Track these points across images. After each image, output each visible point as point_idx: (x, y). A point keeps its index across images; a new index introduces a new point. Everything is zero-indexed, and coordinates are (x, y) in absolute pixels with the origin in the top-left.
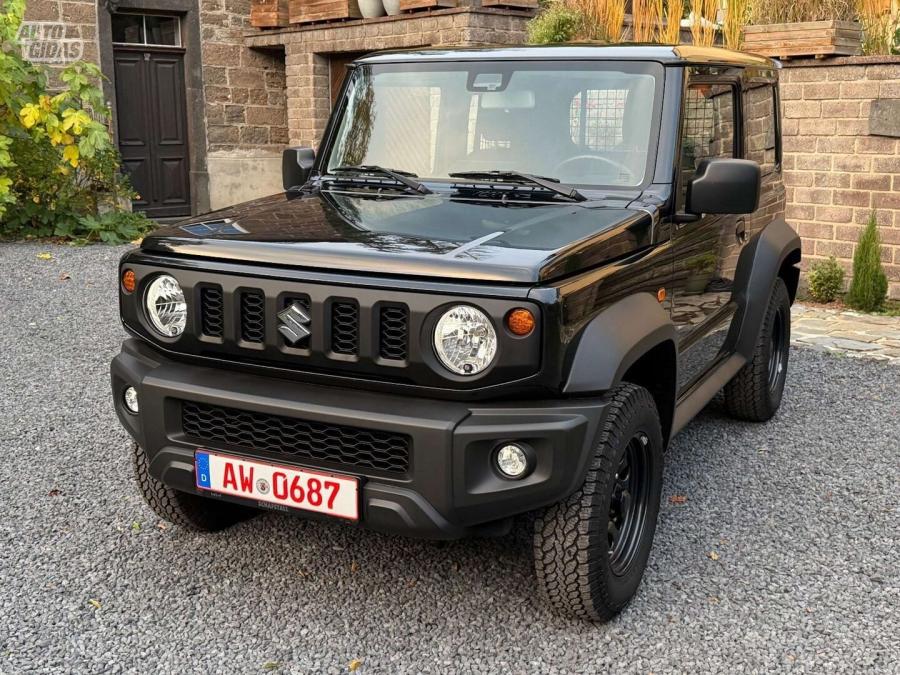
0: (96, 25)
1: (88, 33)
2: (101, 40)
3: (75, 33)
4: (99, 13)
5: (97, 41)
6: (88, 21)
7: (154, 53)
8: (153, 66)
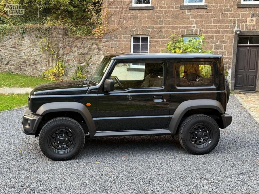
0: (233, 40)
1: (231, 42)
2: (234, 44)
3: (227, 42)
4: (235, 37)
5: (233, 44)
6: (231, 39)
7: (250, 46)
8: (250, 50)
